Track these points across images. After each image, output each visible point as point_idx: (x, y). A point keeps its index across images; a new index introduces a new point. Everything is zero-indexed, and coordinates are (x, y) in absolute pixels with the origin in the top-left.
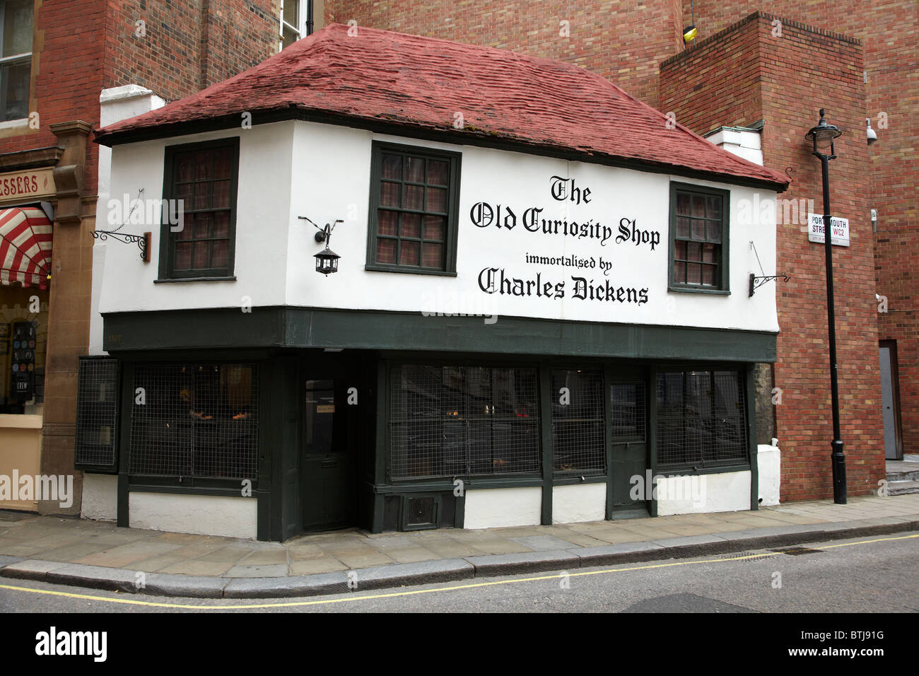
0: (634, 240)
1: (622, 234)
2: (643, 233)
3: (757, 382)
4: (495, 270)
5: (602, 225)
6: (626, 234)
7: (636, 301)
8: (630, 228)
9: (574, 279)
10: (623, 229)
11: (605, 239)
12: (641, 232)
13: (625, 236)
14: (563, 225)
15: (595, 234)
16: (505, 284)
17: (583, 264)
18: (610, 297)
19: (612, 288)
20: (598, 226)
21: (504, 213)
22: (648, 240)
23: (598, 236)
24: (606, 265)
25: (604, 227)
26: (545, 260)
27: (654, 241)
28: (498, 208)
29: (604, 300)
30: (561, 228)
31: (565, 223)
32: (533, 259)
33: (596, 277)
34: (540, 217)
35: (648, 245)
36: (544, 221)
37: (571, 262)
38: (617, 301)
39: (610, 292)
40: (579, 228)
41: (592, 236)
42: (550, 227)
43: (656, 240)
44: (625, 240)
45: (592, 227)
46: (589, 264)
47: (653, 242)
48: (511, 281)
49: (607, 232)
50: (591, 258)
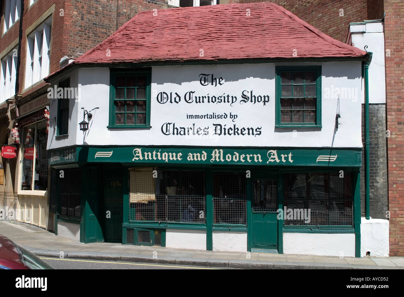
0: (252, 101)
1: (244, 99)
2: (258, 97)
3: (376, 180)
4: (170, 124)
5: (230, 96)
6: (247, 99)
7: (253, 134)
8: (249, 95)
9: (214, 125)
10: (244, 96)
11: (233, 102)
12: (256, 97)
13: (246, 100)
14: (207, 98)
15: (226, 100)
16: (176, 130)
17: (220, 117)
18: (236, 133)
19: (237, 129)
20: (228, 96)
21: (174, 96)
22: (261, 100)
23: (228, 102)
24: (233, 117)
25: (232, 97)
26: (197, 117)
27: (266, 100)
28: (171, 94)
29: (233, 135)
30: (206, 100)
31: (209, 97)
32: (191, 117)
33: (228, 123)
34: (193, 96)
35: (262, 103)
36: (196, 97)
37: (213, 116)
38: (240, 135)
39: (236, 130)
40: (217, 99)
41: (225, 102)
42: (199, 100)
43: (267, 99)
44: (245, 102)
45: (224, 97)
46: (223, 117)
47: (265, 102)
48: (179, 128)
49: (234, 99)
50: (225, 113)
